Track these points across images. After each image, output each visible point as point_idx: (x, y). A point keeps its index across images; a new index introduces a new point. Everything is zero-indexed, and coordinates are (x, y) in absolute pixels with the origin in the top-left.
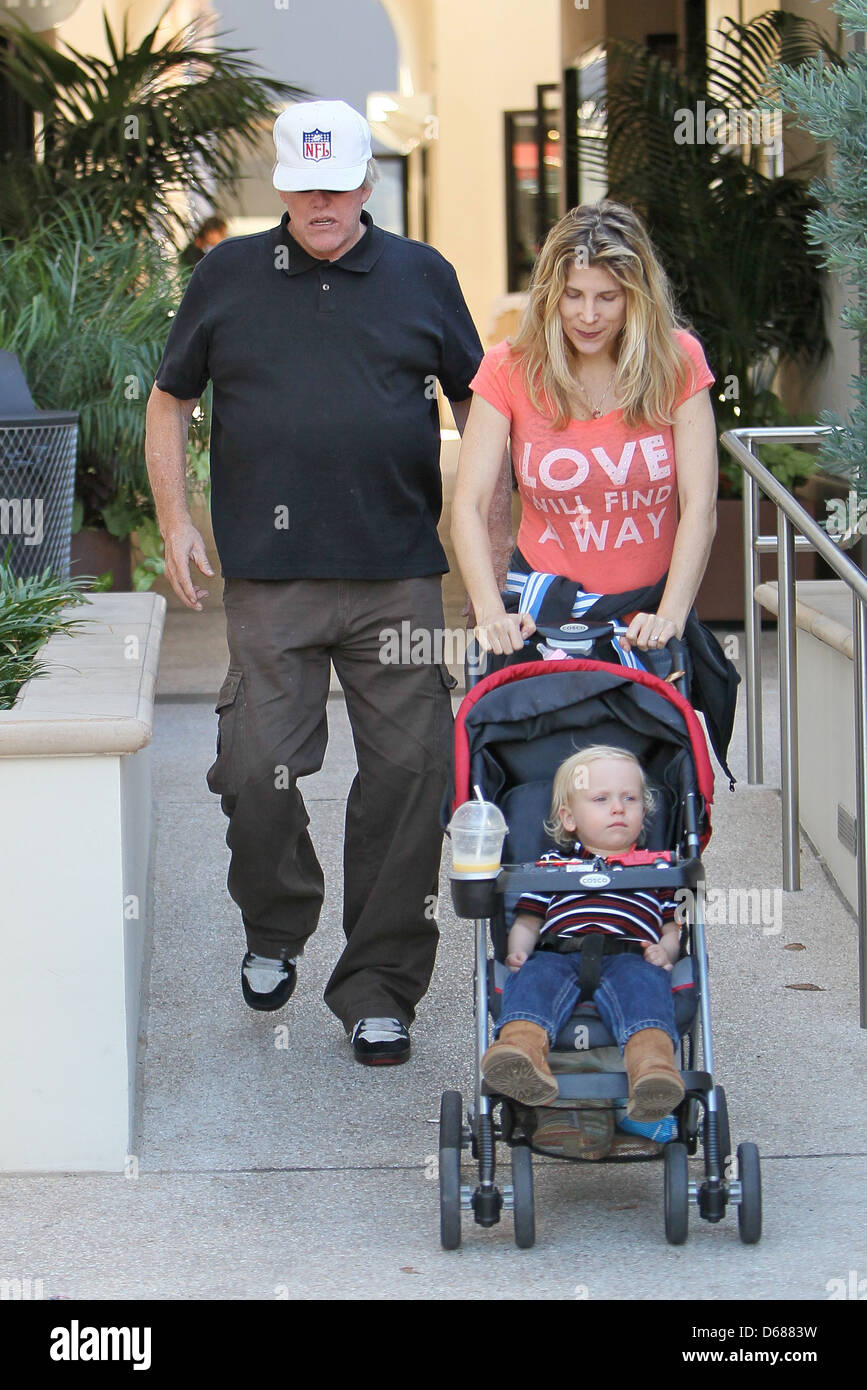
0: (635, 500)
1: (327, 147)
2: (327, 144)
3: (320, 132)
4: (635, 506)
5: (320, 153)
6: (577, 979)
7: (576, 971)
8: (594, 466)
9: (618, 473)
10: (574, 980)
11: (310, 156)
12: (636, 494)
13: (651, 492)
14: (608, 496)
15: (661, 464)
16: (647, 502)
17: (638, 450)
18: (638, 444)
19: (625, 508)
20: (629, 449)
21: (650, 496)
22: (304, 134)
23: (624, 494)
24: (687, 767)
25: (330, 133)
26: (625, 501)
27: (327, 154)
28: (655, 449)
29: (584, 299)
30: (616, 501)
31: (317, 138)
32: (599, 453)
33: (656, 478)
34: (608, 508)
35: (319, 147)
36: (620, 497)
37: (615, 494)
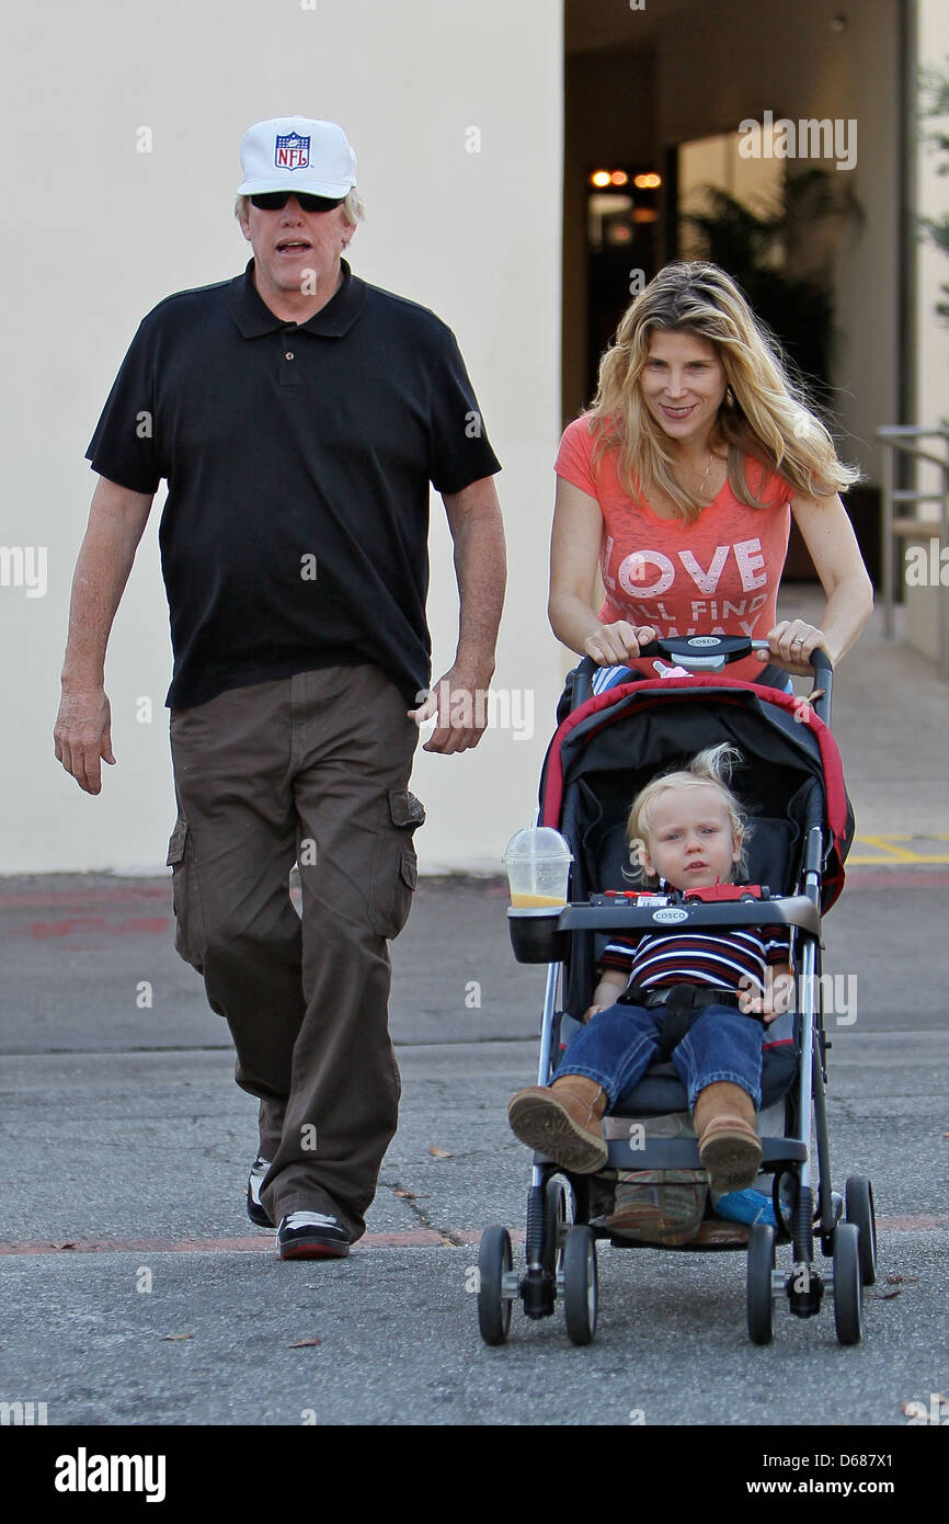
0: (726, 611)
1: (304, 155)
2: (305, 152)
3: (297, 137)
4: (725, 616)
5: (296, 162)
6: (657, 1035)
7: (657, 1026)
8: (680, 571)
9: (707, 581)
10: (653, 1036)
11: (283, 164)
12: (726, 604)
13: (744, 602)
14: (695, 605)
15: (756, 573)
16: (740, 612)
17: (731, 556)
18: (732, 549)
19: (714, 616)
20: (721, 554)
21: (742, 607)
22: (278, 137)
23: (714, 604)
24: (816, 797)
25: (309, 138)
26: (714, 612)
27: (304, 163)
28: (750, 555)
29: (670, 372)
30: (705, 611)
31: (293, 143)
32: (687, 557)
33: (749, 589)
34: (695, 616)
35: (294, 154)
36: (709, 608)
37: (704, 603)
